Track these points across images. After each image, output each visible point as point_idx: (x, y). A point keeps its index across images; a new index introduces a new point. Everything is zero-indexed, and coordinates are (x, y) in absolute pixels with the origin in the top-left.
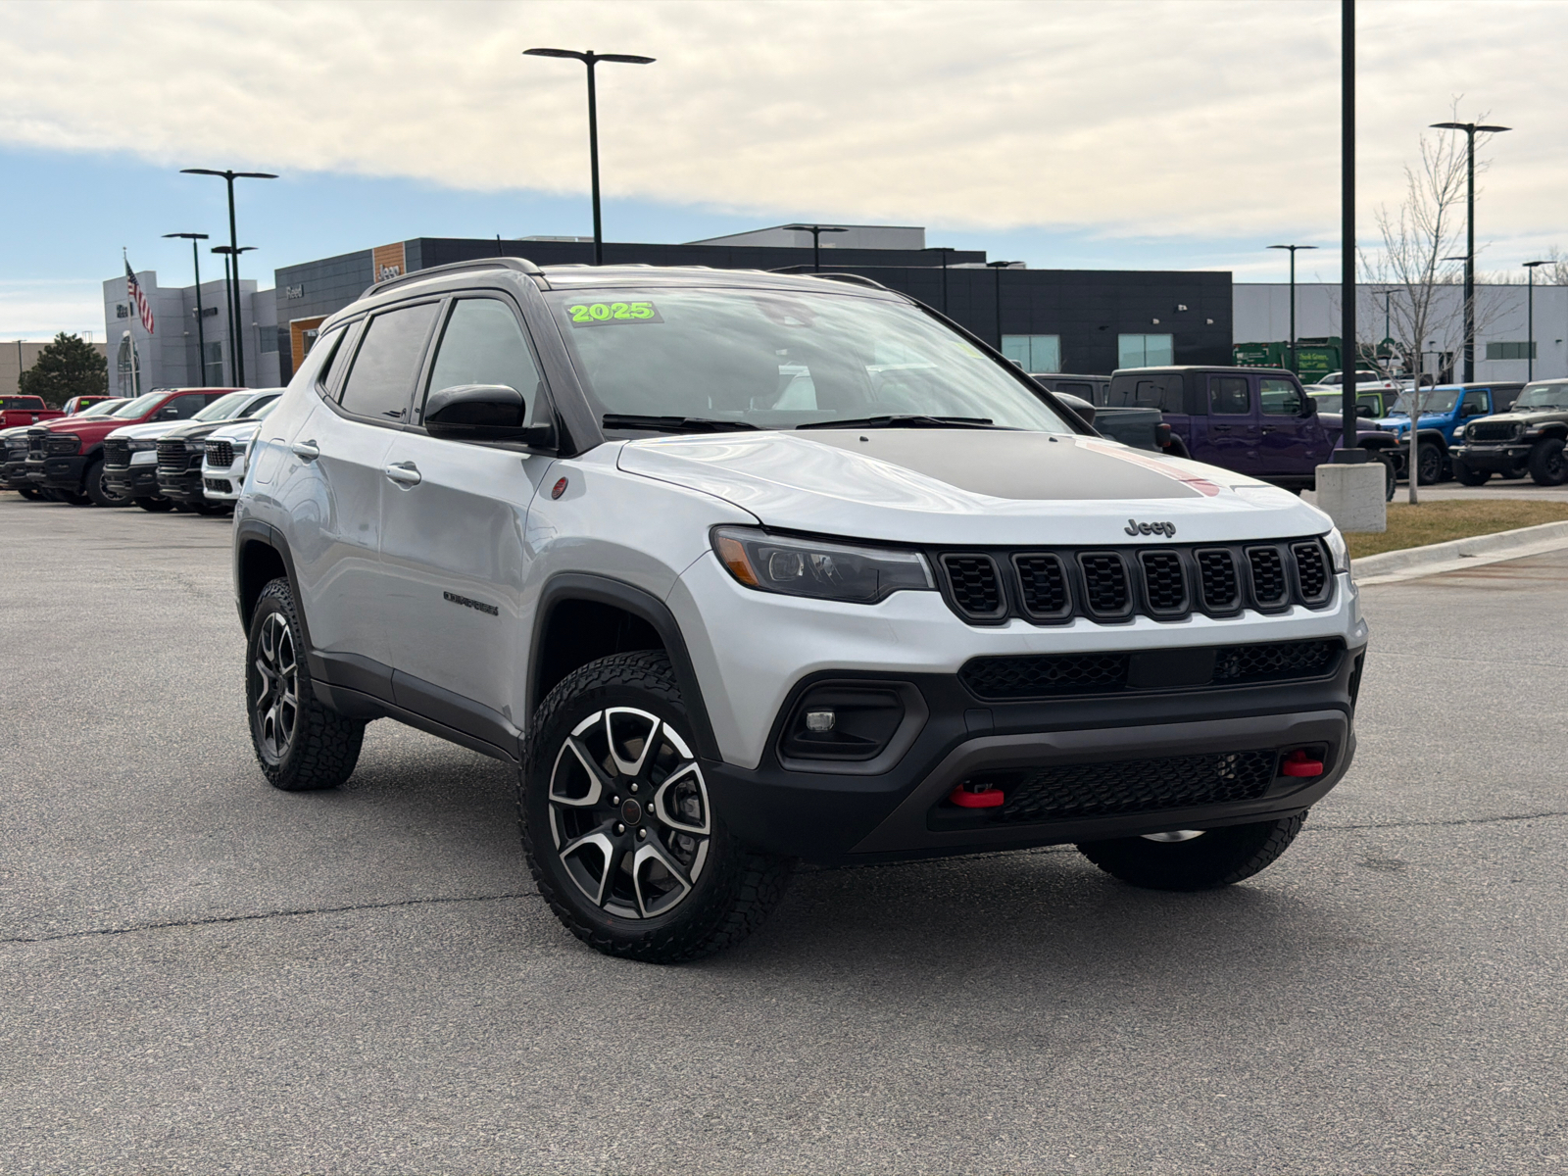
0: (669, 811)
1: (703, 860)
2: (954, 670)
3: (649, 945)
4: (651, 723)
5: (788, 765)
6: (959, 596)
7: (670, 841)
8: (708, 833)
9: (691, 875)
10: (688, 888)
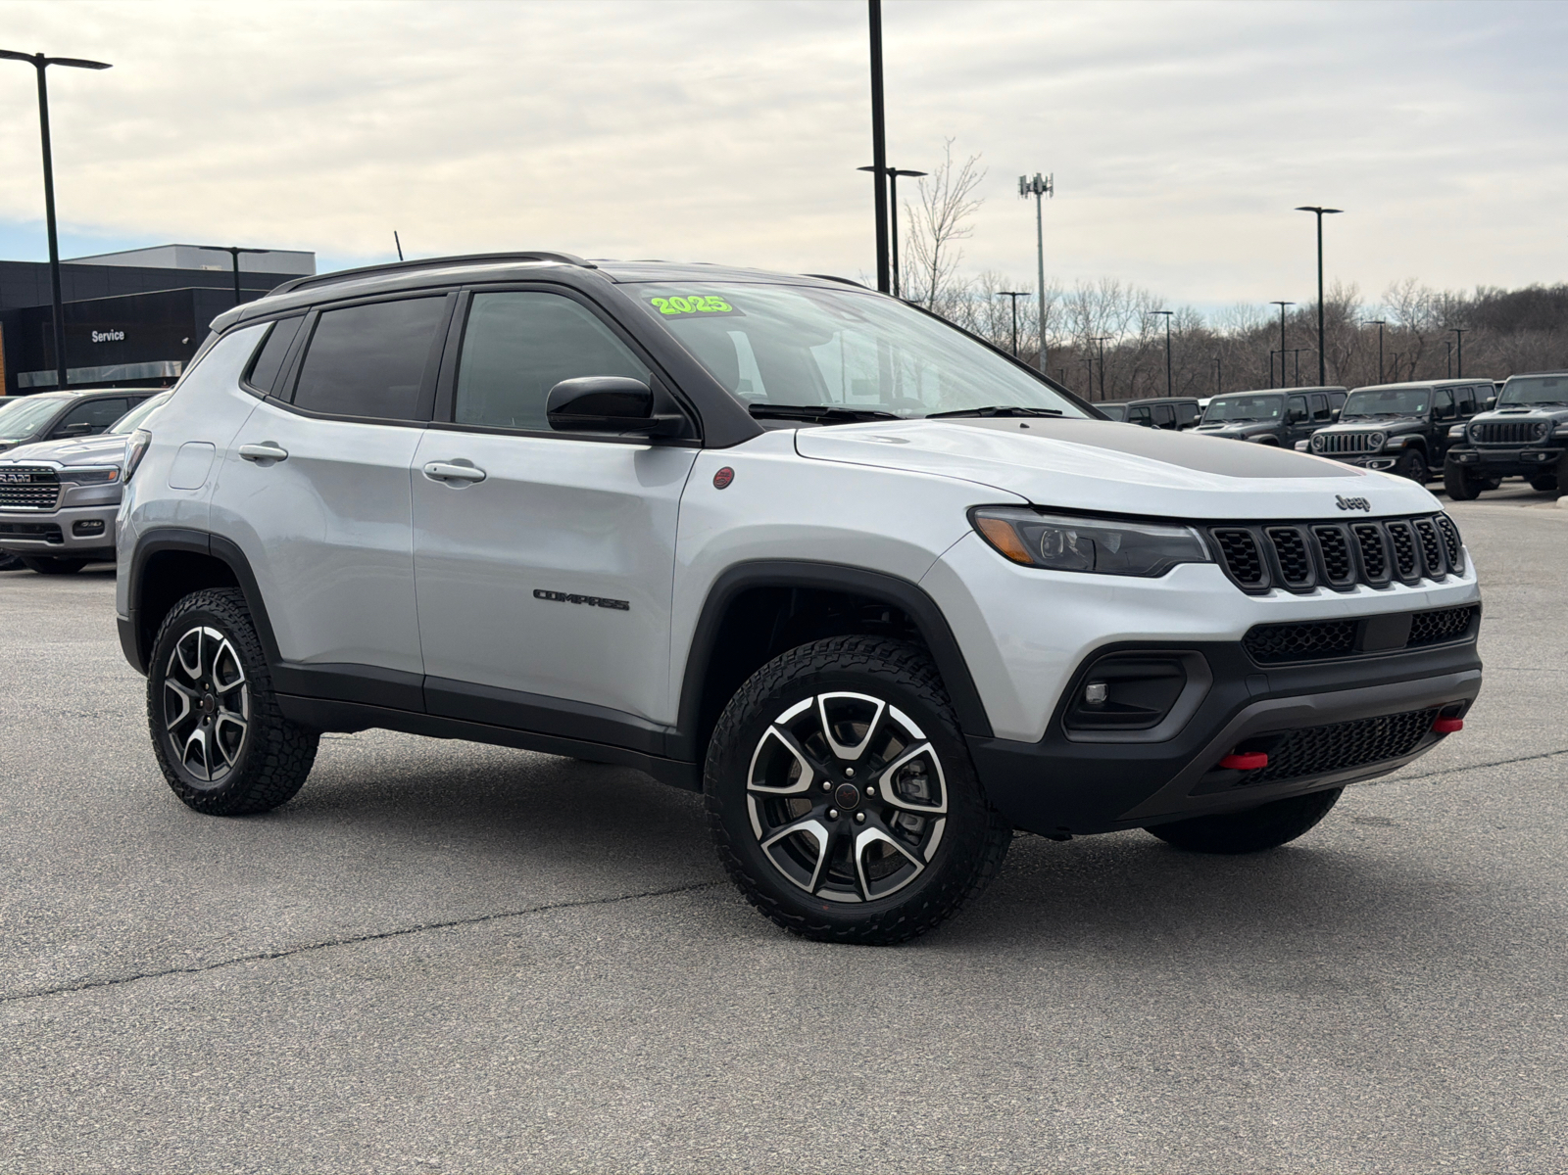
0: (896, 792)
1: (938, 842)
2: (1238, 638)
3: (876, 927)
4: (875, 707)
5: (1075, 737)
6: (1233, 567)
7: (893, 822)
8: (945, 811)
9: (926, 854)
10: (920, 867)
